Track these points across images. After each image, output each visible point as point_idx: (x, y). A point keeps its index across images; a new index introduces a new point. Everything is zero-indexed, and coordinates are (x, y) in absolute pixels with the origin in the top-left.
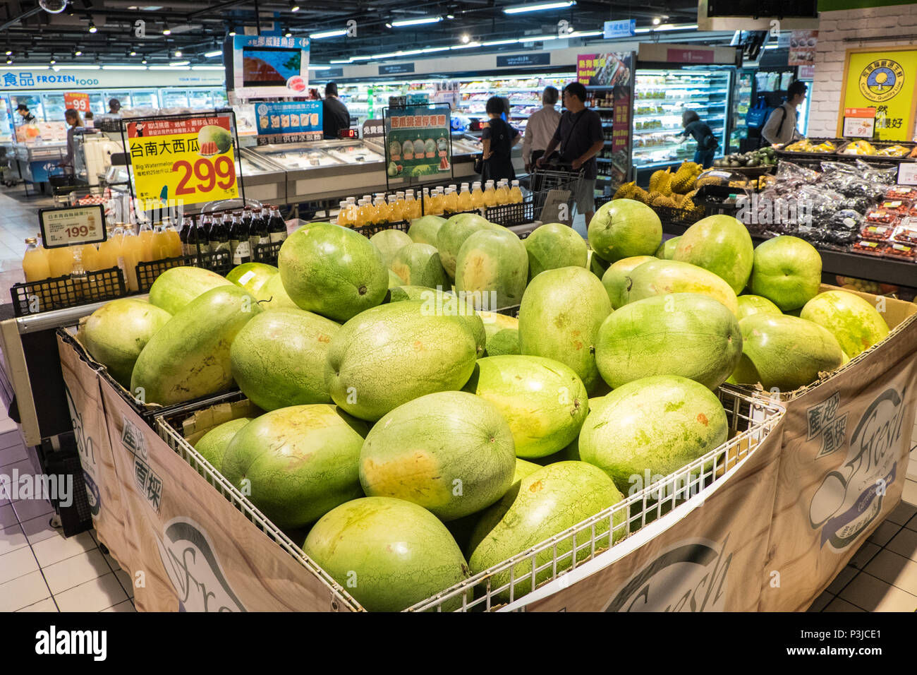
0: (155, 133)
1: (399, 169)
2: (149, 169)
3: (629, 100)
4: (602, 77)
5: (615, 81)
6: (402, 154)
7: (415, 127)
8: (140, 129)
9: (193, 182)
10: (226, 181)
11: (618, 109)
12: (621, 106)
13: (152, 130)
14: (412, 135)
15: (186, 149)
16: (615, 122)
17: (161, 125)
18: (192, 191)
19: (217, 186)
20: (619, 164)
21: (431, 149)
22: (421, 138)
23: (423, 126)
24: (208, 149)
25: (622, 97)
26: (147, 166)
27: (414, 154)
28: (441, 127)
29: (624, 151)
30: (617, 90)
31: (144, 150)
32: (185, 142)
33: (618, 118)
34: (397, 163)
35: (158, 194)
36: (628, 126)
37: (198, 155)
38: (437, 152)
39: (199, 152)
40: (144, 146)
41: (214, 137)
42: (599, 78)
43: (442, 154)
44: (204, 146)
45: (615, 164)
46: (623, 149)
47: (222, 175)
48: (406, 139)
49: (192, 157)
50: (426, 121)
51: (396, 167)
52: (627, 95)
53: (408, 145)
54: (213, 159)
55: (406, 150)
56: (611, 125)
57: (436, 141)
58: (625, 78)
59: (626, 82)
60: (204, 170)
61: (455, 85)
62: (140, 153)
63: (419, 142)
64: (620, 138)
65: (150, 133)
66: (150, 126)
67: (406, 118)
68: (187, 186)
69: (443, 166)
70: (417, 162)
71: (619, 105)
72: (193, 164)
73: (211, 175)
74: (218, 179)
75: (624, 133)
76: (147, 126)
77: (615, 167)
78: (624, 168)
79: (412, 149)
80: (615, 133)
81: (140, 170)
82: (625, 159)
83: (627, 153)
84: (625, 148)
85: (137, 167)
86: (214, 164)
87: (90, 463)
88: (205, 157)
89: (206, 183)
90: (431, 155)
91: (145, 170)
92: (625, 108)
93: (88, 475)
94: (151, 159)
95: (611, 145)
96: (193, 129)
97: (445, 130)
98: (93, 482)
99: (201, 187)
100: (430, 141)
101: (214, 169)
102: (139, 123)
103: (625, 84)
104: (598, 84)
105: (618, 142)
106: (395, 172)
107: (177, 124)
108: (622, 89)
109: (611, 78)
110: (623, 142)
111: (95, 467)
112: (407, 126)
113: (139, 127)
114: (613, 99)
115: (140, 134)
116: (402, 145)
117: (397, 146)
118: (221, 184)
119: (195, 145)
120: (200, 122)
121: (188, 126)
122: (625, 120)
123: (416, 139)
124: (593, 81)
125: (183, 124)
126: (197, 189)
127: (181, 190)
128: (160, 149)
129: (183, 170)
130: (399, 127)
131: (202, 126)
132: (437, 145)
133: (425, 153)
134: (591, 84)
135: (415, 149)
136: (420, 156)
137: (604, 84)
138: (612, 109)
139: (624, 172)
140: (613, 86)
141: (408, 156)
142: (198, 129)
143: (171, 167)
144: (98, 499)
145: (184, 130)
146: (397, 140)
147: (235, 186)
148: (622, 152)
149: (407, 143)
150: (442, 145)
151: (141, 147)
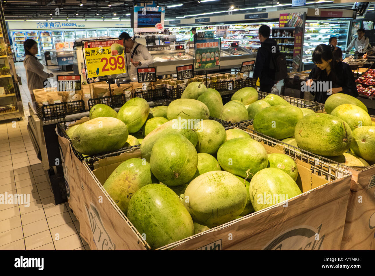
0: (94, 46)
1: (200, 65)
2: (92, 61)
3: (302, 34)
4: (290, 24)
5: (296, 25)
6: (201, 59)
7: (207, 47)
8: (89, 45)
9: (109, 66)
10: (121, 66)
11: (297, 38)
12: (298, 36)
13: (94, 45)
14: (205, 51)
15: (106, 53)
16: (295, 43)
17: (97, 43)
18: (108, 70)
19: (117, 68)
20: (296, 62)
21: (213, 56)
22: (209, 52)
23: (210, 47)
24: (114, 53)
25: (299, 32)
26: (91, 60)
27: (206, 59)
28: (217, 47)
29: (299, 56)
30: (297, 29)
31: (90, 53)
32: (106, 50)
33: (297, 42)
34: (199, 63)
35: (95, 71)
36: (301, 45)
37: (110, 56)
38: (215, 58)
39: (111, 54)
40: (90, 52)
41: (117, 48)
42: (289, 24)
43: (217, 58)
44: (113, 52)
45: (294, 61)
46: (298, 55)
47: (120, 64)
48: (203, 53)
49: (108, 56)
50: (211, 45)
51: (199, 65)
52: (301, 31)
53: (204, 55)
54: (116, 57)
55: (203, 57)
56: (293, 44)
57: (214, 53)
58: (301, 24)
59: (301, 25)
60: (113, 61)
61: (226, 27)
62: (89, 54)
63: (208, 54)
64: (297, 50)
65: (93, 46)
66: (93, 43)
67: (203, 43)
68: (106, 68)
69: (217, 64)
70: (207, 62)
71: (297, 36)
72: (108, 59)
73: (115, 64)
74: (118, 65)
75: (299, 48)
76: (91, 44)
77: (294, 63)
78: (298, 63)
79: (205, 57)
80: (295, 48)
81: (89, 61)
82: (299, 60)
83: (300, 57)
84: (299, 55)
85: (88, 60)
86: (116, 59)
87: (67, 177)
88: (113, 56)
89: (113, 67)
90: (213, 59)
91: (91, 61)
92: (300, 37)
93: (66, 181)
94: (93, 57)
95: (293, 53)
96: (109, 45)
97: (218, 48)
98: (68, 184)
99: (111, 68)
100: (212, 53)
101: (116, 61)
102: (89, 42)
103: (300, 27)
104: (288, 27)
105: (296, 52)
106: (198, 67)
107: (103, 43)
108: (299, 29)
109: (294, 24)
110: (298, 52)
111: (68, 178)
112: (203, 47)
113: (89, 44)
114: (295, 33)
115: (89, 47)
116: (201, 55)
117: (200, 56)
118: (119, 67)
119: (109, 51)
120: (111, 42)
121: (107, 44)
122: (300, 42)
123: (207, 52)
124: (286, 25)
125: (105, 43)
126: (110, 69)
127: (104, 70)
128: (96, 53)
129: (105, 61)
130: (200, 47)
131: (112, 43)
132: (215, 55)
133: (210, 58)
134: (285, 26)
135: (207, 57)
136: (208, 60)
137: (291, 27)
138: (294, 38)
139: (298, 65)
140: (295, 28)
141: (204, 60)
142: (111, 45)
143: (100, 60)
144: (69, 191)
145: (105, 45)
146: (199, 53)
147: (125, 68)
148: (298, 56)
149: (203, 54)
150: (217, 55)
151: (89, 52)
